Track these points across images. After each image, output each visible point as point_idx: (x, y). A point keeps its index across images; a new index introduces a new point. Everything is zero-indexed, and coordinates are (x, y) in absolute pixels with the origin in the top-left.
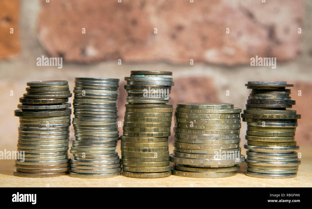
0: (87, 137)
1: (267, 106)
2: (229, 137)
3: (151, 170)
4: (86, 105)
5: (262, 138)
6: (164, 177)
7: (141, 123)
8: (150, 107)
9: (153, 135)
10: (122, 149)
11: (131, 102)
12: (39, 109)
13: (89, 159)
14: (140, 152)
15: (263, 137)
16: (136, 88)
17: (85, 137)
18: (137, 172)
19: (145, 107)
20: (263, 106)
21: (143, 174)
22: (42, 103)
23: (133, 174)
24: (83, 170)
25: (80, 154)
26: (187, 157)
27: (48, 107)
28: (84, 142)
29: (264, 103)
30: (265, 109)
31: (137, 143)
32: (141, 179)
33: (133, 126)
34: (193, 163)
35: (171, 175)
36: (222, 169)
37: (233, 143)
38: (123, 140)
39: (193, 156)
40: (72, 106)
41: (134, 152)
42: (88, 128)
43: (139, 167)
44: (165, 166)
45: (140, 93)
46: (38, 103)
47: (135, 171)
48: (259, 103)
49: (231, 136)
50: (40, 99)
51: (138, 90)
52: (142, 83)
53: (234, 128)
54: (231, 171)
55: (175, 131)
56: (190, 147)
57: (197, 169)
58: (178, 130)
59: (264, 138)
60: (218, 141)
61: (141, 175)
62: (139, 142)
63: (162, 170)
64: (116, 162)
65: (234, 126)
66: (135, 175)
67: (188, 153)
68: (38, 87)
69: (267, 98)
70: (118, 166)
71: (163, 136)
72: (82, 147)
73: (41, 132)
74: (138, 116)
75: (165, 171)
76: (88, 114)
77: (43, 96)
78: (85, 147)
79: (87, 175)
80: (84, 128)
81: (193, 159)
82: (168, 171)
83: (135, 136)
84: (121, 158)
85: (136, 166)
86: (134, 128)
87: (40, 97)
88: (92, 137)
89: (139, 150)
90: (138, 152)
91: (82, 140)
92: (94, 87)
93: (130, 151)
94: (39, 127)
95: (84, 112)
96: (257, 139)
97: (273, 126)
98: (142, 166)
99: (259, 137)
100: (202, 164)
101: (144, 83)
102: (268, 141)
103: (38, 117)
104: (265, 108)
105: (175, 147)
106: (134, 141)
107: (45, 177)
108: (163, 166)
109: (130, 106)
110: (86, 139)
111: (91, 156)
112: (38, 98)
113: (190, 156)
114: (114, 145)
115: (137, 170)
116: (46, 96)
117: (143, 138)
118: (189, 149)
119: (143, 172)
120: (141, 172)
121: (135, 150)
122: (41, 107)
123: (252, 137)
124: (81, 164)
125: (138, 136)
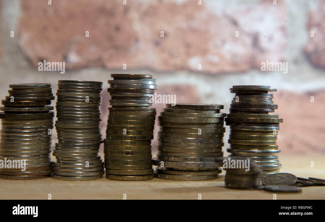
0: (70, 140)
1: (251, 110)
2: (212, 140)
3: (134, 173)
4: (69, 108)
5: (244, 142)
6: (146, 180)
7: (124, 126)
8: (133, 110)
9: (136, 137)
10: (105, 152)
11: (115, 105)
12: (21, 111)
13: (72, 162)
14: (123, 155)
15: (245, 140)
16: (120, 91)
17: (68, 140)
18: (119, 174)
19: (128, 110)
20: (247, 110)
21: (126, 176)
22: (25, 105)
23: (116, 177)
24: (66, 173)
25: (62, 156)
26: (170, 160)
27: (31, 109)
28: (67, 145)
29: (248, 106)
30: (249, 113)
31: (120, 146)
32: (124, 182)
33: (116, 129)
34: (175, 166)
35: (154, 178)
36: (204, 172)
37: (217, 146)
38: (106, 143)
39: (177, 159)
40: (55, 109)
41: (117, 155)
42: (71, 130)
43: (122, 170)
44: (148, 169)
45: (123, 96)
46: (21, 105)
47: (118, 174)
48: (243, 107)
49: (215, 140)
50: (23, 101)
51: (121, 93)
52: (125, 86)
53: (219, 132)
54: (213, 174)
55: (159, 135)
56: (174, 150)
57: (180, 172)
58: (163, 134)
59: (247, 141)
60: (202, 145)
61: (124, 177)
62: (122, 144)
63: (145, 173)
64: (99, 165)
65: (219, 130)
66: (118, 177)
67: (172, 156)
68: (20, 89)
69: (250, 102)
70: (100, 169)
71: (146, 139)
72: (65, 149)
73: (24, 134)
74: (121, 119)
75: (148, 174)
76: (71, 116)
77: (26, 98)
78: (68, 149)
79: (70, 178)
80: (67, 130)
81: (175, 162)
82: (150, 174)
83: (118, 139)
84: (104, 162)
85: (119, 169)
86: (117, 131)
87: (23, 99)
88: (75, 140)
89: (122, 153)
90: (121, 155)
91: (65, 142)
92: (77, 89)
93: (113, 154)
94: (22, 130)
95: (67, 115)
96: (240, 142)
97: (256, 130)
98: (125, 169)
99: (241, 140)
100: (184, 167)
101: (127, 86)
102: (250, 144)
103: (20, 120)
104: (249, 111)
105: (159, 151)
106: (117, 144)
107: (28, 180)
108: (146, 169)
109: (113, 109)
110: (69, 142)
111: (73, 159)
112: (21, 100)
113: (174, 159)
114: (96, 148)
115: (120, 172)
116: (29, 98)
117: (126, 141)
118: (173, 153)
119: (126, 174)
120: (124, 174)
121: (118, 153)
122: (24, 109)
123: (234, 141)
124: (64, 167)
125: (121, 139)
